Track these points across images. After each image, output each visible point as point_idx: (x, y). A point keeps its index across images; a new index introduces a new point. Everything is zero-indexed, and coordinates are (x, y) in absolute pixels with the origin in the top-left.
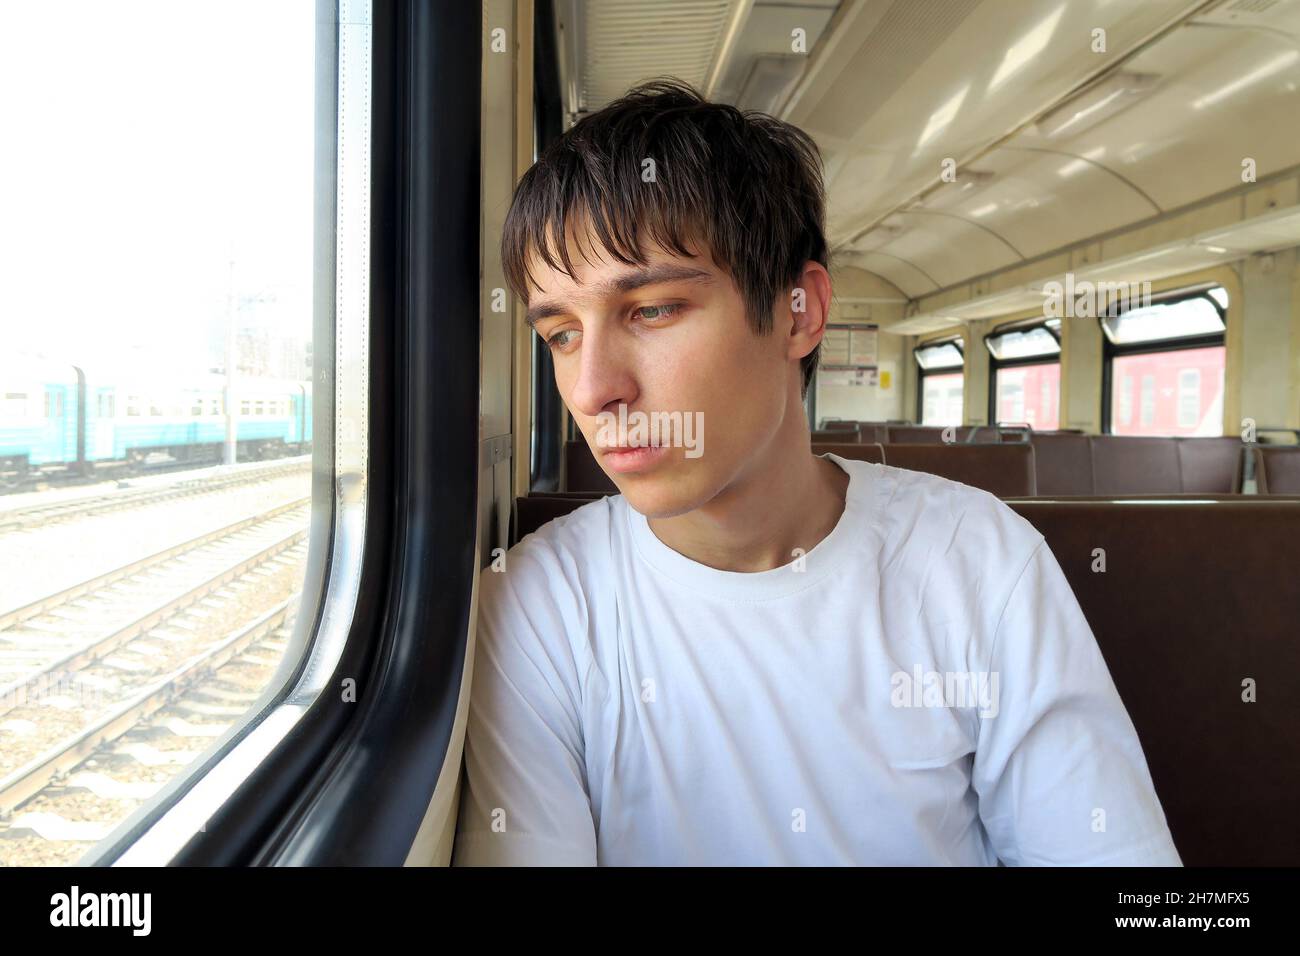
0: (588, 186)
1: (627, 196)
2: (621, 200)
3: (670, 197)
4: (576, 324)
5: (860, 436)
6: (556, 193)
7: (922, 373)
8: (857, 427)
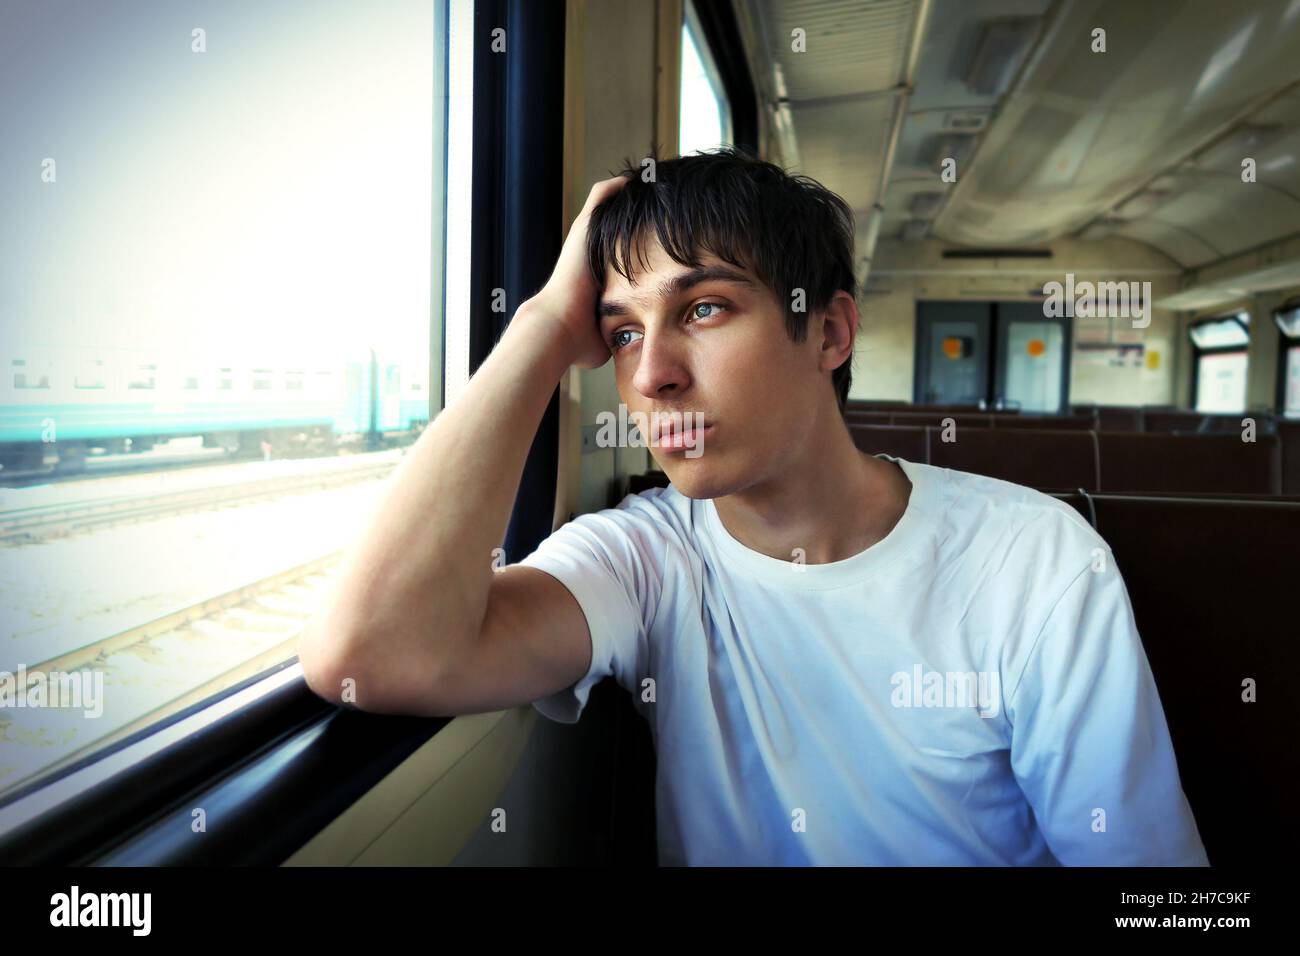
0: (656, 208)
1: (686, 215)
2: (681, 216)
3: (723, 219)
4: (639, 326)
5: (1098, 423)
6: (628, 211)
7: (1198, 353)
8: (1096, 413)
